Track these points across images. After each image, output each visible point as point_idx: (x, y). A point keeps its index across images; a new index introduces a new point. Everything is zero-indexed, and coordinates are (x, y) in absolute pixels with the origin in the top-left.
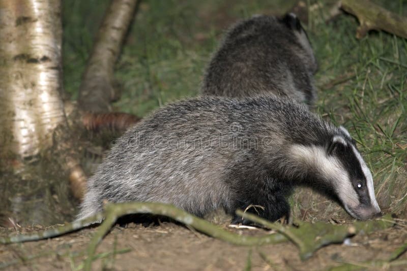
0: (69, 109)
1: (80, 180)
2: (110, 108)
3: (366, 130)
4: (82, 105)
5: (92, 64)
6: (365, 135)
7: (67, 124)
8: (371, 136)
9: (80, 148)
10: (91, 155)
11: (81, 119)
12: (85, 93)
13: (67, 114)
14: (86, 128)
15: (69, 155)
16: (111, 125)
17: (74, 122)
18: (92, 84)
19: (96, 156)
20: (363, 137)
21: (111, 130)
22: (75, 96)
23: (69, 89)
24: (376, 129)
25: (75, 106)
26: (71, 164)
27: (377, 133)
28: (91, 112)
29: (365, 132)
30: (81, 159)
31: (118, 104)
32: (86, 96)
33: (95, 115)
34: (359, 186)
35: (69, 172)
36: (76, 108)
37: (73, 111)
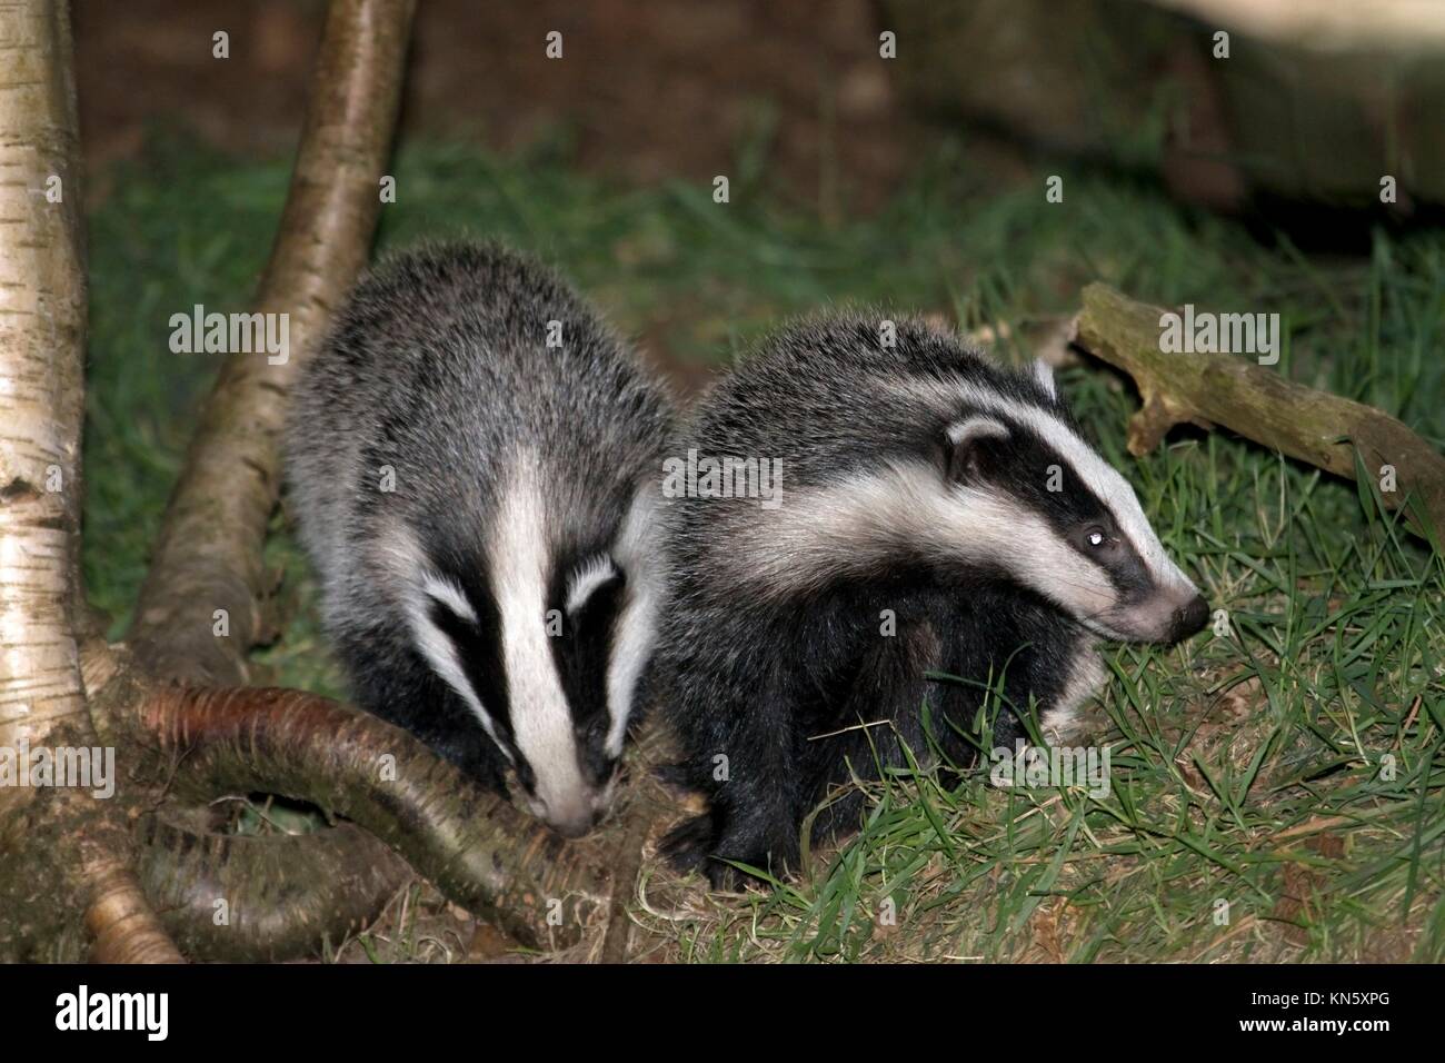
0: (99, 671)
1: (128, 925)
2: (243, 669)
3: (1152, 780)
4: (146, 656)
5: (184, 512)
6: (1147, 798)
7: (90, 722)
8: (1169, 799)
9: (133, 813)
10: (170, 838)
11: (140, 710)
12: (154, 616)
13: (91, 690)
14: (156, 739)
15: (91, 834)
16: (244, 735)
17: (114, 718)
18: (183, 584)
19: (190, 840)
20: (1139, 805)
21: (246, 750)
22: (120, 624)
23: (104, 601)
24: (1188, 778)
25: (121, 659)
26: (97, 868)
27: (1189, 788)
28: (175, 683)
29: (1147, 787)
30: (134, 850)
31: (272, 658)
32: (161, 627)
33: (192, 696)
34: (1096, 540)
35: (91, 895)
36: (123, 668)
37: (112, 678)
